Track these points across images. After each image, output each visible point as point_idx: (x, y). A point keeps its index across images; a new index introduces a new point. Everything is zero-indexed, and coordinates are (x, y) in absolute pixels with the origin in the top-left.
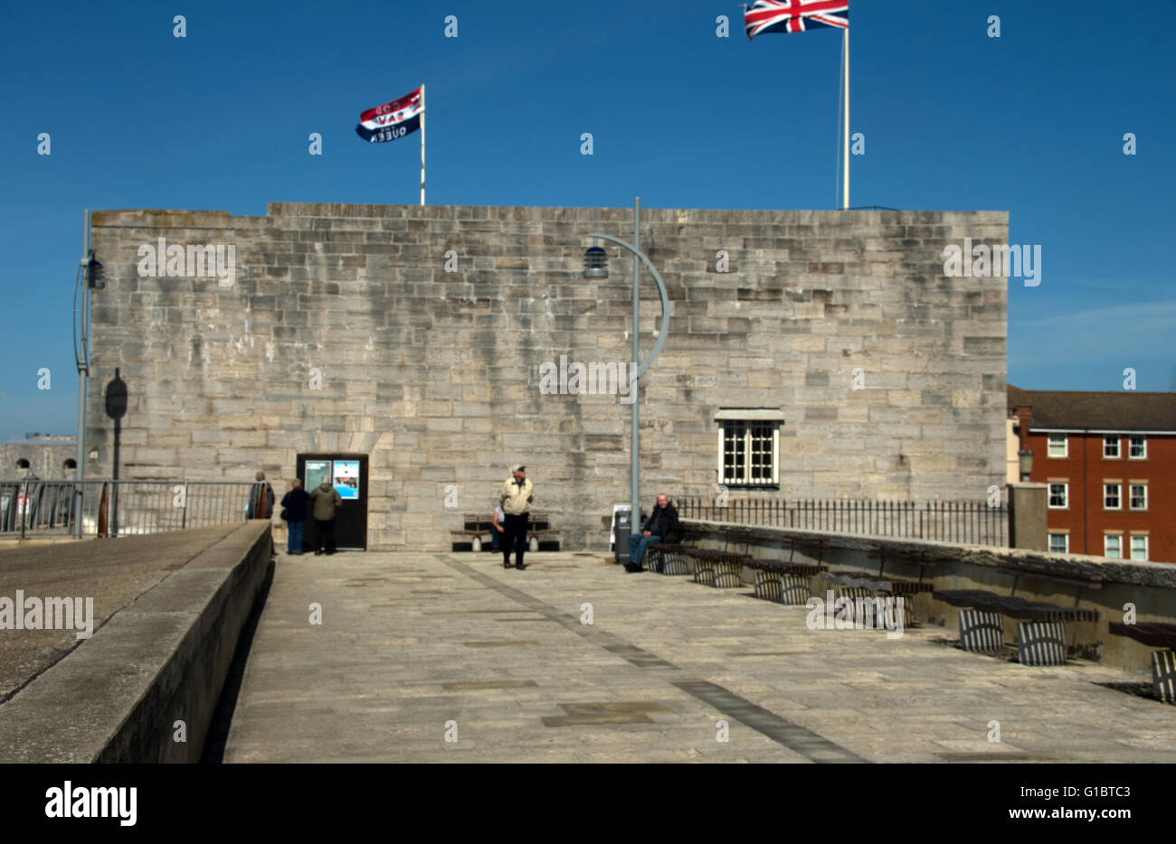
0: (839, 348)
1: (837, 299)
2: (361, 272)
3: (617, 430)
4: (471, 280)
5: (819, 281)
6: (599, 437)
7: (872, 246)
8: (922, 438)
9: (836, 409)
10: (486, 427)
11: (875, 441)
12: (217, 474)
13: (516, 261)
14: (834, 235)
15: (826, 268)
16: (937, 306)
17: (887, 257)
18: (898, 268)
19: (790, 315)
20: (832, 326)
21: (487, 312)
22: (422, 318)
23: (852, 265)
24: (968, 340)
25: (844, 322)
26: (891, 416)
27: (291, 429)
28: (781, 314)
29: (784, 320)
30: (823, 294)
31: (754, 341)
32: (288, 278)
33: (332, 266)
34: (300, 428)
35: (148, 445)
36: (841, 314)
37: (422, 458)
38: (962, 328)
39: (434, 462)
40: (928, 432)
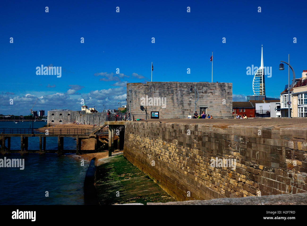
0: (214, 99)
1: (213, 93)
2: (158, 90)
3: (188, 109)
4: (171, 91)
5: (211, 91)
6: (186, 109)
7: (217, 87)
8: (223, 109)
9: (213, 106)
10: (173, 108)
11: (218, 109)
12: (142, 114)
13: (176, 89)
14: (213, 86)
15: (212, 89)
16: (225, 94)
17: (219, 88)
18: (220, 89)
19: (208, 95)
20: (213, 96)
21: (173, 95)
22: (165, 95)
23: (215, 89)
24: (228, 98)
25: (214, 96)
26: (219, 107)
27: (150, 109)
28: (207, 95)
29: (207, 96)
30: (212, 92)
31: (204, 98)
32: (149, 91)
33: (155, 89)
34: (151, 108)
35: (134, 111)
36: (214, 95)
37: (165, 112)
38: (227, 96)
39: (167, 112)
40: (224, 108)
